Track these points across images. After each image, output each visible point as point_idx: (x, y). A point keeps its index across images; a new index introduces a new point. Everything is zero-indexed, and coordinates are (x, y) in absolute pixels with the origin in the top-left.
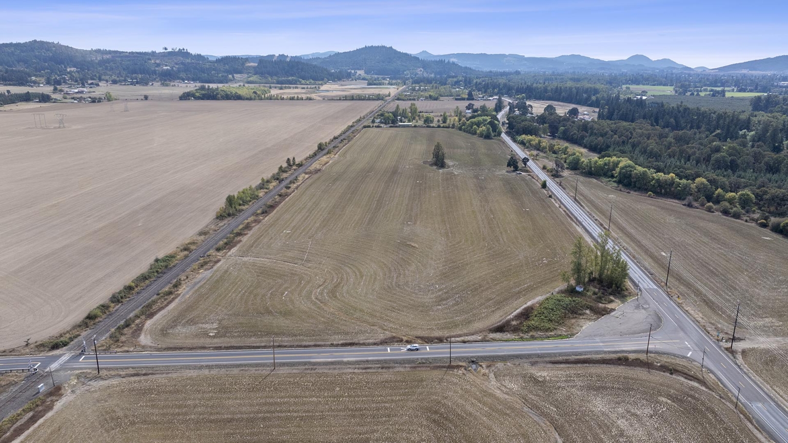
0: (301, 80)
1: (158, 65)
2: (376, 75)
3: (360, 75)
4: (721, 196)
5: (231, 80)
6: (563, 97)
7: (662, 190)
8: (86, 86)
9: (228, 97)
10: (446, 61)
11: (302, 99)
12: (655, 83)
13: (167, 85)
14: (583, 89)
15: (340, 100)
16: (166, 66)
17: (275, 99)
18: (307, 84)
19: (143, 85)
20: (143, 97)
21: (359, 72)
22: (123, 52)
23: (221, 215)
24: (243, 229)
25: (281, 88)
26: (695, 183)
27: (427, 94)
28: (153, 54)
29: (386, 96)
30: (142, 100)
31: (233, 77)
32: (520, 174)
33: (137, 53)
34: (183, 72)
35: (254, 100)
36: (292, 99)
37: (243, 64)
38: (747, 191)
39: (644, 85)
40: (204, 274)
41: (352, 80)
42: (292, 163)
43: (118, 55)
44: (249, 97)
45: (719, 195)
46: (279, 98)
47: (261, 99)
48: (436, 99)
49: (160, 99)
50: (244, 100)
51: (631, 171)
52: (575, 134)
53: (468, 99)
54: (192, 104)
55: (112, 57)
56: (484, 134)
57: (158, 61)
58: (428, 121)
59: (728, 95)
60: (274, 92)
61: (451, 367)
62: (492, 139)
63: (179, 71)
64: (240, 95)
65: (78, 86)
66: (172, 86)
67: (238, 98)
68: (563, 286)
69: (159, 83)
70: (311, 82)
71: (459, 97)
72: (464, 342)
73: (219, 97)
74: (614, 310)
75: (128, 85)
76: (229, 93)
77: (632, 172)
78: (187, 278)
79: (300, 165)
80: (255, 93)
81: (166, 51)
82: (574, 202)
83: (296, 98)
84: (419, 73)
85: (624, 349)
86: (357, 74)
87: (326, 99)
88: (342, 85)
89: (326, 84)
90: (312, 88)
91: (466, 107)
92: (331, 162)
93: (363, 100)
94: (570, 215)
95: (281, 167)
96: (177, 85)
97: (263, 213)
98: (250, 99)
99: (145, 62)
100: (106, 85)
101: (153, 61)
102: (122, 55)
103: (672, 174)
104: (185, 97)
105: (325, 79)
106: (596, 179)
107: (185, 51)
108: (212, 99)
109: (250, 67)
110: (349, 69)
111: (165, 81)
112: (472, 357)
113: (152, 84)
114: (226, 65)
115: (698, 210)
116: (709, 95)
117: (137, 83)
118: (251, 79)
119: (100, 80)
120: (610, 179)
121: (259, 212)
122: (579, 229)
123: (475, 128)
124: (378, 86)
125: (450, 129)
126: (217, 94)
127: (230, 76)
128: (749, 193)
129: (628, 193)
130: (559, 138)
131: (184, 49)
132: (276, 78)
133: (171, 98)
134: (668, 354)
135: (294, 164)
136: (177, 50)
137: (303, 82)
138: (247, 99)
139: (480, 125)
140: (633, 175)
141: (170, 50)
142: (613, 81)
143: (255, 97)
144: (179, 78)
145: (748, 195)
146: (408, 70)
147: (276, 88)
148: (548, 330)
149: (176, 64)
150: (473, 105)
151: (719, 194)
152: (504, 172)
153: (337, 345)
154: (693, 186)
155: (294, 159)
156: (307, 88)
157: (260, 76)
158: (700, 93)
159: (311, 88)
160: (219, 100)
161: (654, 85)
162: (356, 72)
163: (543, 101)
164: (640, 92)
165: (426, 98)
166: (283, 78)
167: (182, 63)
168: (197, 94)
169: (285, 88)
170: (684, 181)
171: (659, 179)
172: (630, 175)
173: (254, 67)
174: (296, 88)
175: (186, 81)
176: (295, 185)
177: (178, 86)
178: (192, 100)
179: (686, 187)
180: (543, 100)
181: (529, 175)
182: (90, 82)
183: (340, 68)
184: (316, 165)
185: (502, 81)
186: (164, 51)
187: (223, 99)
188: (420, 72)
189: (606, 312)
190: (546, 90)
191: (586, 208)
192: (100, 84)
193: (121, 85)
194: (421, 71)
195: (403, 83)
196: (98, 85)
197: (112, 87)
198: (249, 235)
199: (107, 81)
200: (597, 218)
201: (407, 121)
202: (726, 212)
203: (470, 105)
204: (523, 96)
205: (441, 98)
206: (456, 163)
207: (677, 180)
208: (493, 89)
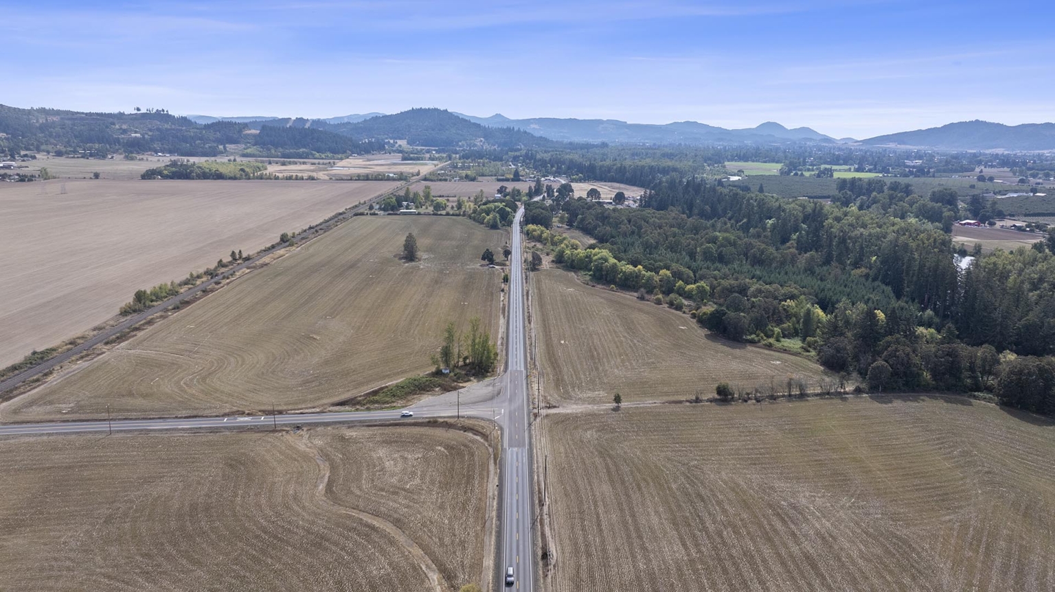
0: (314, 152)
1: (125, 131)
2: (422, 146)
3: (400, 146)
4: (682, 288)
5: (221, 153)
7: (628, 284)
8: (17, 158)
9: (205, 175)
10: (516, 129)
11: (303, 179)
12: (767, 159)
13: (132, 159)
15: (351, 180)
16: (136, 132)
17: (267, 179)
18: (323, 159)
19: (99, 158)
20: (92, 175)
21: (400, 142)
22: (78, 113)
23: (125, 311)
24: (143, 325)
25: (283, 164)
26: (658, 275)
27: (464, 173)
28: (121, 116)
29: (413, 175)
30: (91, 178)
31: (225, 148)
32: (493, 267)
33: (97, 114)
34: (158, 141)
35: (240, 179)
36: (290, 178)
37: (240, 131)
38: (702, 283)
39: (753, 161)
40: (82, 364)
41: (385, 153)
42: (237, 257)
43: (70, 116)
44: (232, 175)
45: (680, 287)
46: (272, 177)
47: (249, 179)
48: (473, 179)
49: (116, 177)
50: (226, 179)
51: (602, 263)
52: (590, 223)
53: (513, 180)
54: (157, 184)
55: (62, 119)
56: (491, 223)
57: (124, 127)
58: (438, 207)
59: (836, 175)
60: (272, 169)
61: (274, 431)
62: (498, 229)
63: (152, 140)
64: (221, 173)
65: (5, 159)
66: (140, 160)
67: (219, 176)
68: (433, 369)
69: (122, 156)
70: (328, 156)
71: (504, 177)
72: (302, 413)
73: (193, 176)
74: (464, 387)
75: (78, 157)
76: (208, 170)
77: (605, 265)
78: (61, 368)
79: (248, 259)
80: (242, 170)
81: (139, 112)
82: (523, 296)
83: (294, 177)
84: (478, 144)
85: (442, 415)
86: (397, 145)
87: (334, 178)
88: (369, 160)
89: (348, 158)
90: (325, 164)
91: (498, 190)
92: (287, 255)
93: (381, 180)
94: (505, 311)
95: (221, 261)
96: (145, 159)
97: (174, 309)
98: (234, 178)
99: (107, 127)
100: (46, 157)
101: (117, 127)
102: (75, 116)
103: (640, 267)
104: (149, 175)
105: (348, 151)
106: (575, 272)
107: (165, 112)
108: (184, 179)
109: (249, 135)
110: (387, 138)
111: (132, 153)
112: (298, 424)
113: (112, 157)
114: (218, 133)
115: (648, 302)
116: (814, 175)
117: (91, 155)
118: (249, 151)
119: (39, 150)
120: (587, 272)
121: (170, 308)
122: (502, 321)
123: (484, 216)
124: (414, 162)
125: (460, 217)
126: (192, 172)
127: (221, 147)
128: (704, 285)
129: (593, 286)
130: (578, 228)
131: (163, 111)
132: (281, 150)
133: (130, 177)
134: (478, 418)
135: (240, 257)
136: (154, 111)
137: (317, 155)
138: (231, 178)
139: (490, 212)
140: (604, 268)
141: (143, 111)
142: (717, 158)
143: (243, 175)
144: (150, 150)
145: (703, 287)
146: (465, 140)
147: (277, 163)
148: (387, 402)
149: (150, 130)
150: (506, 188)
151: (679, 286)
152: (478, 266)
153: (181, 418)
154: (657, 278)
155: (240, 251)
156: (319, 164)
157: (262, 147)
158: (804, 173)
159: (323, 164)
160: (193, 179)
161: (765, 162)
162: (396, 142)
163: (604, 183)
164: (736, 171)
165: (461, 178)
166: (291, 151)
167: (158, 129)
168: (165, 172)
169: (290, 163)
170: (649, 273)
171: (626, 272)
172: (602, 268)
173: (254, 136)
174: (304, 163)
175: (160, 154)
176: (228, 281)
177: (147, 160)
178: (158, 179)
179: (650, 279)
180: (605, 181)
181: (502, 269)
182: (23, 153)
183: (376, 136)
184: (266, 259)
185: (576, 157)
186: (136, 112)
187: (199, 179)
188: (480, 143)
189: (455, 389)
191: (529, 301)
192: (37, 156)
193: (68, 157)
194: (481, 141)
195: (448, 158)
196: (34, 158)
197: (54, 160)
198: (147, 330)
199: (48, 152)
200: (530, 310)
201: (414, 208)
202: (671, 304)
203: (502, 187)
204: (580, 177)
205: (480, 178)
206: (432, 256)
207: (644, 272)
208: (552, 166)
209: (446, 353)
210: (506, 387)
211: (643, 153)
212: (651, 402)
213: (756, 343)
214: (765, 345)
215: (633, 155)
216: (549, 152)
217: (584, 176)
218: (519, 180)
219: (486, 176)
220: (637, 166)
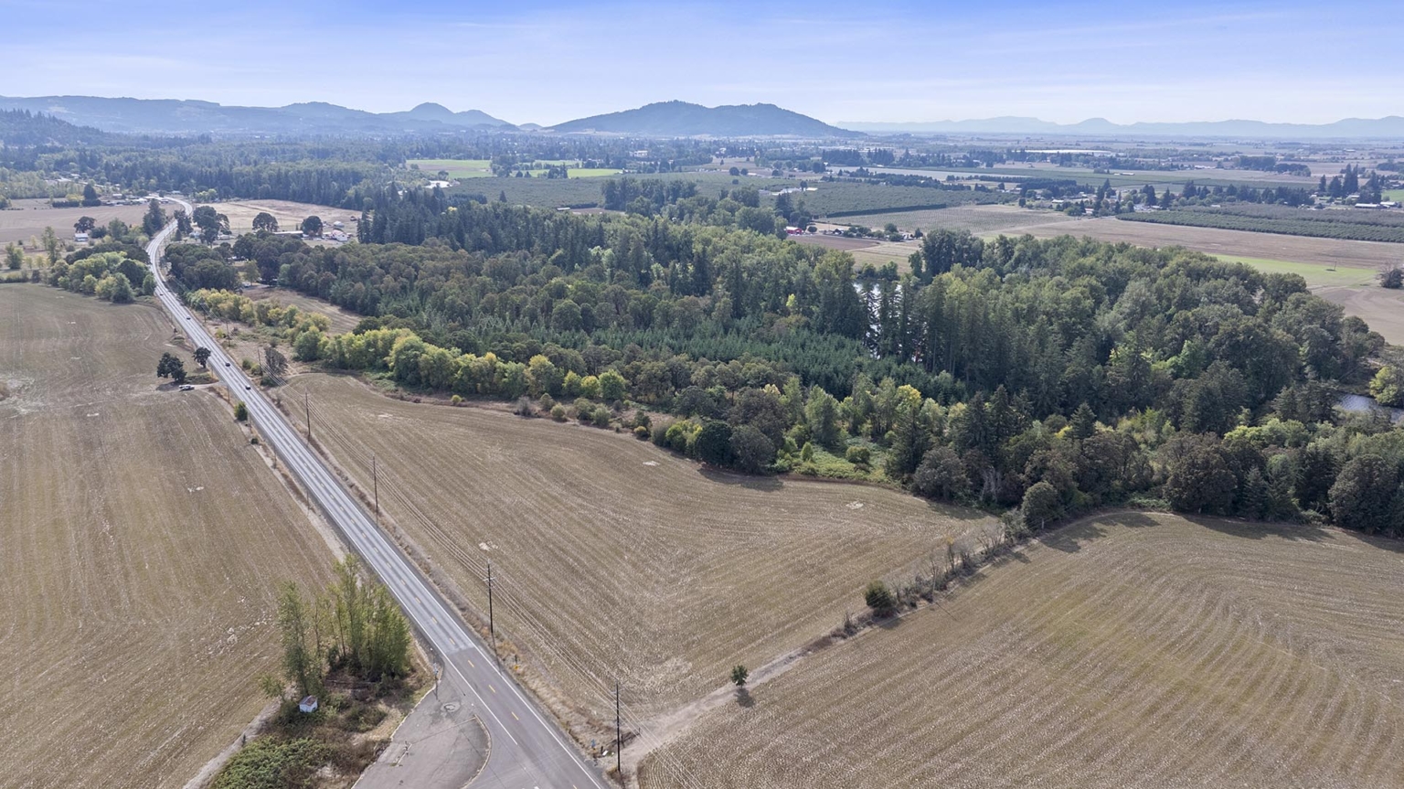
4: (575, 383)
6: (294, 192)
7: (477, 388)
12: (461, 154)
14: (331, 173)
26: (529, 366)
32: (190, 389)
38: (611, 372)
39: (442, 158)
45: (571, 383)
48: (4, 206)
51: (416, 356)
52: (311, 277)
53: (86, 204)
56: (114, 293)
59: (572, 174)
62: (132, 302)
68: (268, 709)
71: (64, 200)
74: (385, 743)
77: (420, 359)
82: (307, 447)
91: (76, 225)
94: (296, 487)
103: (490, 355)
106: (355, 376)
115: (541, 419)
116: (545, 175)
120: (382, 374)
122: (315, 521)
123: (90, 281)
125: (29, 283)
128: (615, 374)
129: (417, 401)
130: (284, 286)
139: (102, 271)
140: (421, 365)
142: (390, 155)
145: (614, 378)
150: (92, 221)
151: (570, 381)
152: (152, 389)
154: (527, 372)
158: (531, 172)
161: (459, 159)
163: (256, 202)
164: (436, 173)
170: (512, 366)
171: (468, 367)
172: (417, 364)
179: (515, 376)
180: (255, 199)
181: (211, 389)
185: (168, 158)
189: (369, 755)
190: (258, 181)
191: (332, 458)
200: (353, 480)
202: (585, 418)
203: (83, 220)
204: (212, 193)
205: (14, 203)
206: (32, 381)
207: (500, 364)
208: (148, 178)
209: (297, 662)
210: (479, 707)
211: (277, 151)
212: (781, 658)
213: (787, 471)
214: (805, 473)
215: (262, 154)
216: (119, 152)
217: (219, 191)
218: (98, 204)
219: (21, 198)
220: (299, 172)
